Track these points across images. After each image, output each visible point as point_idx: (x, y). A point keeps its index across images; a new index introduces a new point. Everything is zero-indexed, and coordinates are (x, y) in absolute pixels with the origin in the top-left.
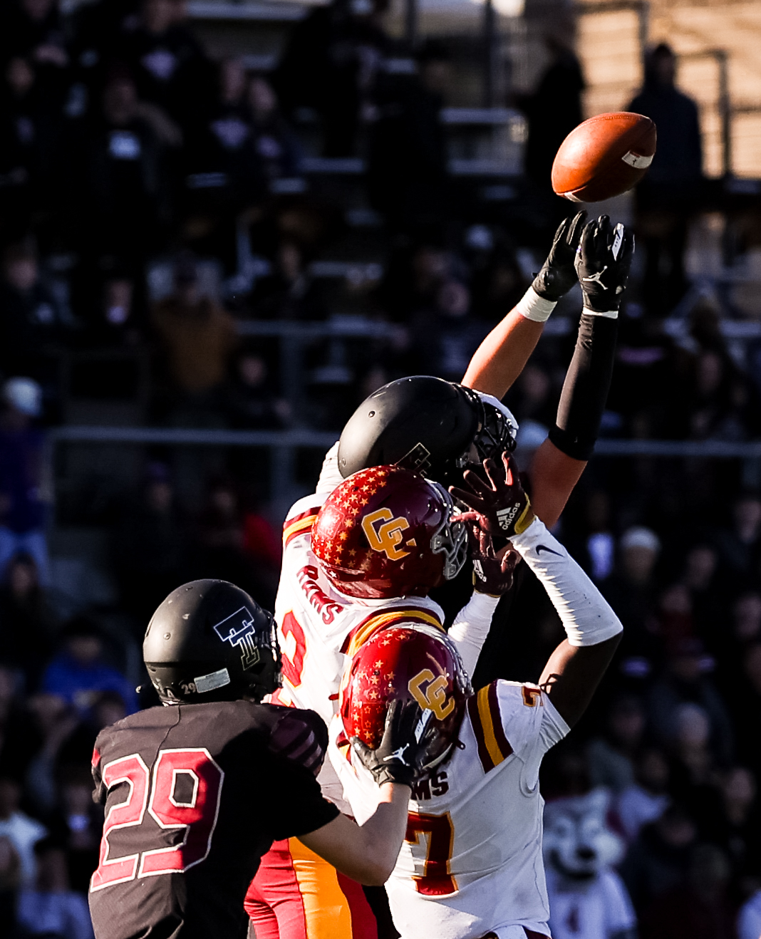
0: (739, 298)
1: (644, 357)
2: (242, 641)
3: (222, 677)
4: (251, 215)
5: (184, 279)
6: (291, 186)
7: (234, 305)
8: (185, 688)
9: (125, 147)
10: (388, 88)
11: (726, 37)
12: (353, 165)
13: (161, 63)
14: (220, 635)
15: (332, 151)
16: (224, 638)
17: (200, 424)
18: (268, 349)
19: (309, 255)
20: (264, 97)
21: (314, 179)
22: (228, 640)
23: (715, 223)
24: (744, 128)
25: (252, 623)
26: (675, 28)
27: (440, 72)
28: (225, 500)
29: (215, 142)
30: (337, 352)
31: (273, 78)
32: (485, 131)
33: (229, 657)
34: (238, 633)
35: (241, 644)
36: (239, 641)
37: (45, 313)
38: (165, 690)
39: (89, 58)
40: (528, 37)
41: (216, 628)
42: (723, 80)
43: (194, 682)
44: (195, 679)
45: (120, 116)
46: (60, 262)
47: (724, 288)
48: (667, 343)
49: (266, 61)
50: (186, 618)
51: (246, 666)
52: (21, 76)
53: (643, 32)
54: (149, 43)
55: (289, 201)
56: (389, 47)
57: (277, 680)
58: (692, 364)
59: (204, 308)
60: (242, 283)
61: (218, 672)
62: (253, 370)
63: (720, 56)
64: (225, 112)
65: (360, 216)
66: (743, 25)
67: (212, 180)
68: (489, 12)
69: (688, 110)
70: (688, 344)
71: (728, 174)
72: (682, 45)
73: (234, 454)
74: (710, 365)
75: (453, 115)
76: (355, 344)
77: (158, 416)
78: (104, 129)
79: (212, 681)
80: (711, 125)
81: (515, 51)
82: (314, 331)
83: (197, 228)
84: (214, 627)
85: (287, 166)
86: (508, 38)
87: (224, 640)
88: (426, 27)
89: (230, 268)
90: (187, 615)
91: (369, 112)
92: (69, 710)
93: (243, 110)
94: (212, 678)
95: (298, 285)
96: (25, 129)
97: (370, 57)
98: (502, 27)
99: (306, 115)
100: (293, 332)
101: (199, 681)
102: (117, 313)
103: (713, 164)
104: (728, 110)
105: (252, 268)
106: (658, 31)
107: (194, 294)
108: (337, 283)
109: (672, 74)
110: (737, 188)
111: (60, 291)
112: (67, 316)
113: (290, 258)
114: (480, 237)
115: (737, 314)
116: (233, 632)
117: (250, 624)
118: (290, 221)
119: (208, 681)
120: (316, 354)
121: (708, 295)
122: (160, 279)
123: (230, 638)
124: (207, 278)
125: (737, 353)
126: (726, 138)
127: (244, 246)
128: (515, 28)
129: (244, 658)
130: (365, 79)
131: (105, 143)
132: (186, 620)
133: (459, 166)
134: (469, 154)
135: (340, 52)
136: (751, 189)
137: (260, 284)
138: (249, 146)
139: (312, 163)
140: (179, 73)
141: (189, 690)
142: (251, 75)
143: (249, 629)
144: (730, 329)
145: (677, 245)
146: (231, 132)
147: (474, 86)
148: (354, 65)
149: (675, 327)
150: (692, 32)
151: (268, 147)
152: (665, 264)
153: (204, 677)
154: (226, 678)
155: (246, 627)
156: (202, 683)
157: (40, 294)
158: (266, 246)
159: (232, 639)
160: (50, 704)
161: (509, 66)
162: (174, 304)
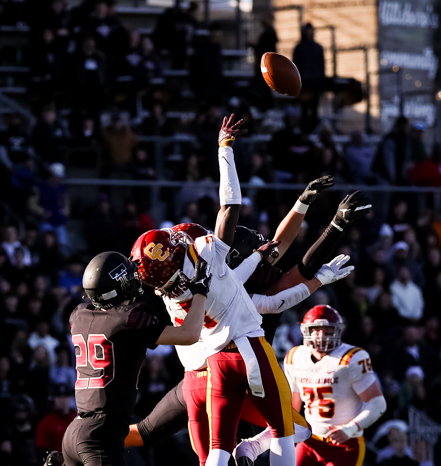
0: (340, 126)
1: (301, 150)
2: (121, 278)
3: (114, 293)
4: (141, 93)
5: (115, 119)
6: (158, 81)
7: (136, 129)
8: (99, 298)
9: (91, 65)
10: (198, 41)
11: (334, 21)
12: (183, 73)
13: (104, 30)
14: (111, 277)
15: (175, 67)
16: (113, 278)
17: (122, 178)
18: (149, 147)
19: (165, 109)
20: (148, 45)
21: (168, 78)
22: (115, 278)
23: (330, 96)
24: (342, 57)
25: (125, 270)
26: (314, 17)
27: (219, 34)
28: (132, 208)
29: (127, 63)
30: (177, 148)
31: (153, 37)
32: (237, 59)
33: (116, 285)
34: (119, 275)
35: (121, 280)
36: (120, 278)
37: (59, 133)
38: (92, 299)
39: (77, 30)
40: (254, 21)
41: (110, 274)
42: (333, 38)
43: (102, 296)
44: (102, 295)
45: (90, 53)
46: (65, 112)
47: (334, 122)
48: (311, 144)
49: (149, 30)
50: (98, 270)
51: (123, 288)
52: (49, 36)
53: (300, 18)
54: (99, 22)
55: (158, 87)
56: (198, 25)
57: (139, 291)
58: (321, 152)
59: (123, 130)
60: (138, 120)
61: (111, 292)
62: (142, 155)
63: (332, 28)
64: (131, 51)
65: (186, 93)
66: (341, 16)
67: (126, 78)
68: (238, 10)
69: (319, 50)
70: (319, 145)
71: (335, 76)
72: (316, 24)
73: (136, 190)
74: (328, 154)
75: (227, 52)
76: (185, 145)
77: (104, 174)
78: (84, 58)
79: (110, 295)
80: (328, 56)
81: (249, 26)
82: (168, 140)
83: (120, 98)
84: (109, 274)
85: (157, 73)
86: (246, 21)
87: (113, 279)
88: (213, 17)
89: (133, 114)
90: (98, 269)
91: (190, 51)
92: (69, 293)
93: (139, 50)
94: (109, 294)
95: (161, 121)
96: (51, 58)
97: (190, 29)
98: (243, 16)
99: (164, 52)
100: (159, 140)
101: (104, 295)
102: (88, 133)
103: (329, 72)
104: (335, 50)
105: (143, 114)
106: (307, 18)
107: (119, 125)
108: (177, 120)
109: (312, 35)
110: (339, 81)
111: (65, 124)
112: (68, 134)
113: (158, 110)
114: (235, 101)
115: (339, 133)
116: (117, 275)
117: (124, 271)
118: (158, 95)
119: (108, 295)
120: (169, 149)
121: (327, 125)
122: (105, 119)
123: (116, 277)
124: (124, 118)
125: (339, 148)
126: (334, 61)
127: (139, 105)
128: (249, 17)
129: (122, 285)
130: (189, 38)
131: (83, 64)
132: (97, 271)
133: (227, 73)
134: (230, 68)
135: (178, 26)
136: (344, 82)
137: (146, 121)
138: (141, 66)
139: (168, 72)
140: (112, 34)
141: (100, 299)
142: (143, 36)
143: (125, 273)
144: (336, 139)
145: (314, 104)
146: (134, 59)
147: (232, 41)
148: (184, 32)
149: (314, 138)
150: (320, 19)
151: (150, 65)
152: (310, 112)
153: (106, 294)
154: (115, 294)
155: (123, 272)
156: (105, 296)
157: (57, 125)
158: (148, 105)
159: (117, 278)
160: (61, 291)
161: (246, 32)
162: (111, 129)
